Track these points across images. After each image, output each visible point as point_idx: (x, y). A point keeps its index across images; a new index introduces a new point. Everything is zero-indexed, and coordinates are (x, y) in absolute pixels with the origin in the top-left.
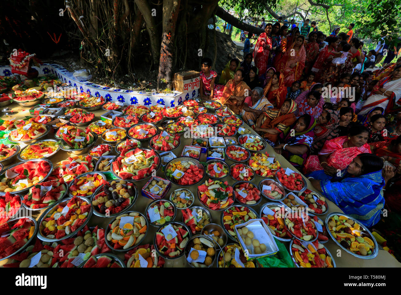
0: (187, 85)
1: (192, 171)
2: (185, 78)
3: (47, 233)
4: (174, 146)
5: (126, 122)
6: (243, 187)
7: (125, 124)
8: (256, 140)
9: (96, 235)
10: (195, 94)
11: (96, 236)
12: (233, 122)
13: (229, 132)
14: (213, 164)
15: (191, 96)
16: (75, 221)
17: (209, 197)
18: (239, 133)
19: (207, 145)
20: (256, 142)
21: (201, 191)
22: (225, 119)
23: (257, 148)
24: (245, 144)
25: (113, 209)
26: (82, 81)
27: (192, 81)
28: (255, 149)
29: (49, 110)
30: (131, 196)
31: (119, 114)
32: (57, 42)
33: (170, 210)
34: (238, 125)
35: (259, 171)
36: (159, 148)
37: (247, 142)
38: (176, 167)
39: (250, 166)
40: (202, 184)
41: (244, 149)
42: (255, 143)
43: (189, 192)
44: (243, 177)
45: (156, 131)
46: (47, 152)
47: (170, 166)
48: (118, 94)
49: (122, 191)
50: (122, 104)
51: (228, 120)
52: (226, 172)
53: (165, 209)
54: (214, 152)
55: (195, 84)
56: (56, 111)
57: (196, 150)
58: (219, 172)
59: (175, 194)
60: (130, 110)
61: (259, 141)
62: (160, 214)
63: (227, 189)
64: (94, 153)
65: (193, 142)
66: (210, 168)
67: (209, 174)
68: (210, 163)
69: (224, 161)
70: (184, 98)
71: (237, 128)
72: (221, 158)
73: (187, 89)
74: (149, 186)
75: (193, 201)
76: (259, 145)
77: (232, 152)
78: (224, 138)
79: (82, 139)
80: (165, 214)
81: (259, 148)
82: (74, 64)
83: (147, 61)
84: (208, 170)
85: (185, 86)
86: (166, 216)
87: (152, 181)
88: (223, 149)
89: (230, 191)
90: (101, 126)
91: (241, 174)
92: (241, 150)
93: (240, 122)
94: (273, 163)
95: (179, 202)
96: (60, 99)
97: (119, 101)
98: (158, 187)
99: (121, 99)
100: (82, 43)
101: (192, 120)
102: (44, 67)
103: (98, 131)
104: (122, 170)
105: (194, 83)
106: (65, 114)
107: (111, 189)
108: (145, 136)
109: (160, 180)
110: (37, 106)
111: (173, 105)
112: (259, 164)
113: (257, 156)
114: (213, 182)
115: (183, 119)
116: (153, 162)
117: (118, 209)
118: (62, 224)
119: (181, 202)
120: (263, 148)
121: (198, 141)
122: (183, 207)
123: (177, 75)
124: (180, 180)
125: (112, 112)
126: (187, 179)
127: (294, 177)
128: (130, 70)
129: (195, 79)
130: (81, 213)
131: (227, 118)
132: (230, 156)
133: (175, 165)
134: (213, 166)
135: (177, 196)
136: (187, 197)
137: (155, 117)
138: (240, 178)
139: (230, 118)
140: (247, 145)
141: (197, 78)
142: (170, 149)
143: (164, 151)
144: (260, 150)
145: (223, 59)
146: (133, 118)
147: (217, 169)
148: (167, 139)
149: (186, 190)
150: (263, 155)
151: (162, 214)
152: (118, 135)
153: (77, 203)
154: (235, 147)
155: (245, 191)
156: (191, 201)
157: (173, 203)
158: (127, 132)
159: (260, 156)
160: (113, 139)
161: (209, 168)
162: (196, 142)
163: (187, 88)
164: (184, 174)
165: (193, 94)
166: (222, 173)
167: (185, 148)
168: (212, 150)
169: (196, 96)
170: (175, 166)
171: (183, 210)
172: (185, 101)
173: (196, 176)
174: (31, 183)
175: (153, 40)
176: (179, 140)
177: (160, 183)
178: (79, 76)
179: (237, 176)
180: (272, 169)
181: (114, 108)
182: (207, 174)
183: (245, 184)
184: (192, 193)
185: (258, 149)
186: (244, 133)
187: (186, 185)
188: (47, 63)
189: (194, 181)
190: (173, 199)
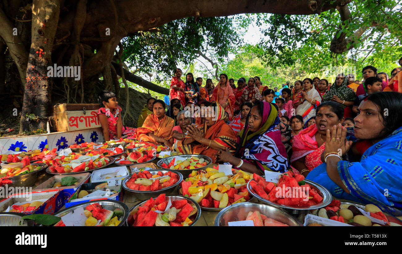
0: (76, 118)
2: (70, 107)
10: (96, 138)
15: (88, 139)
27: (85, 114)
55: (91, 119)
70: (71, 141)
73: (76, 125)
85: (70, 119)
105: (89, 117)
113: (197, 174)
123: (57, 106)
129: (91, 111)
150: (209, 169)
163: (75, 123)
165: (91, 137)
169: (98, 141)
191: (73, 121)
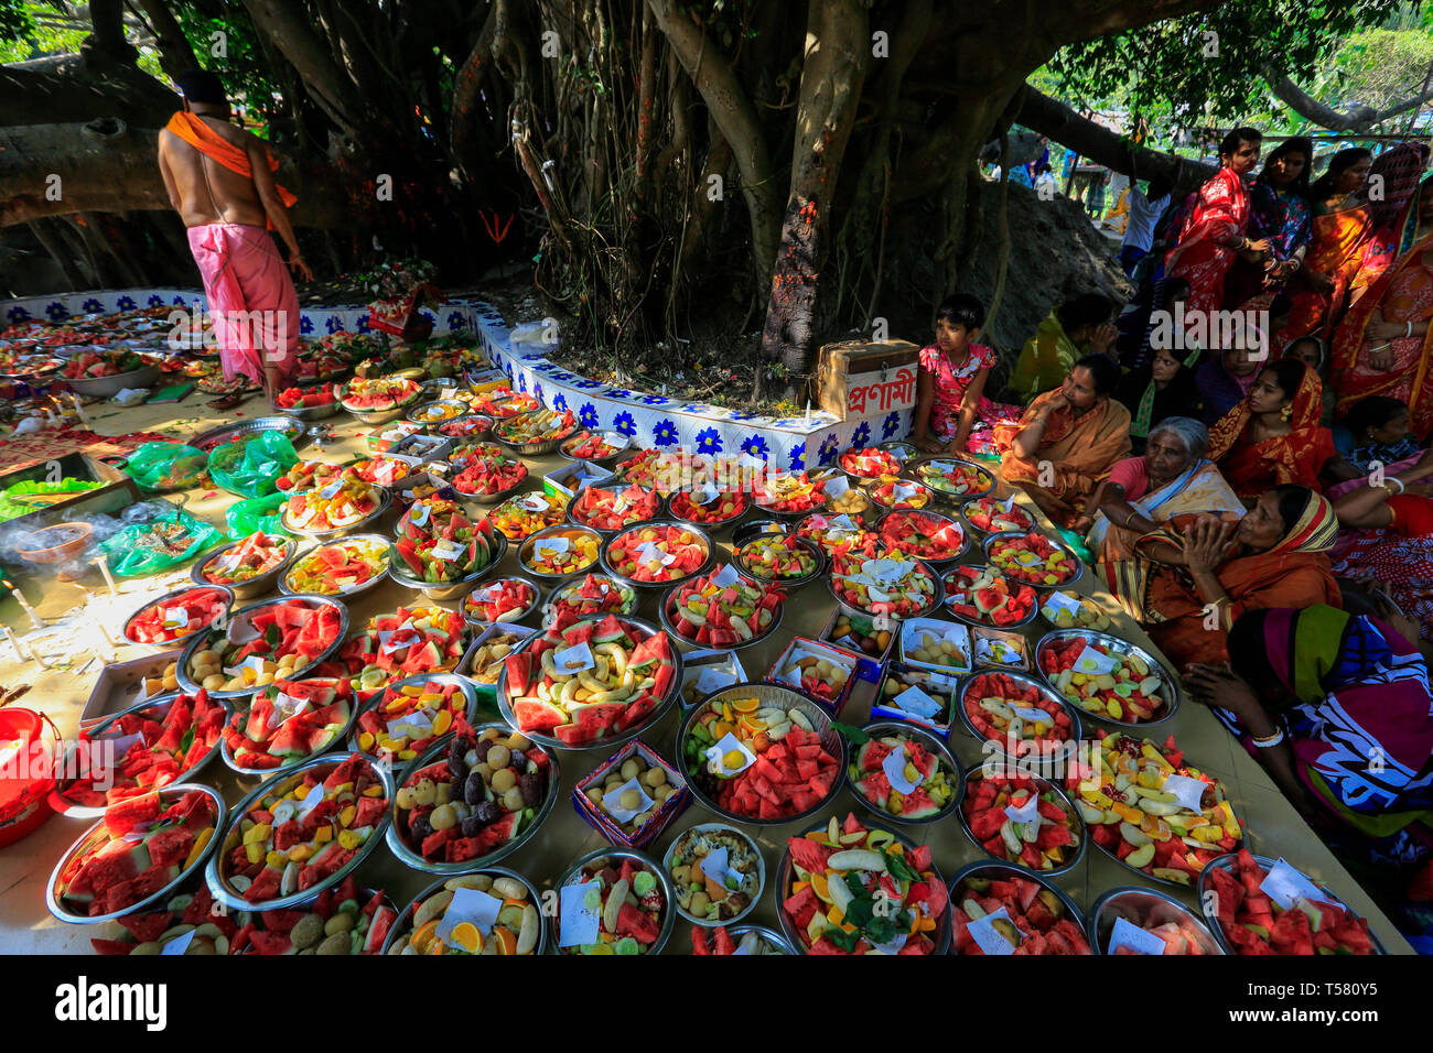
0: (863, 391)
1: (792, 758)
2: (856, 365)
3: (237, 866)
4: (752, 629)
5: (614, 510)
6: (1001, 898)
7: (611, 515)
8: (1125, 665)
9: (365, 926)
10: (896, 427)
11: (364, 934)
12: (1029, 561)
13: (1000, 607)
14: (888, 741)
15: (876, 433)
16: (325, 851)
17: (824, 908)
18: (1051, 618)
19: (890, 647)
20: (1125, 673)
21: (799, 863)
22: (998, 544)
23: (1123, 704)
24: (1066, 674)
25: (449, 842)
26: (528, 357)
27: (884, 377)
28: (1114, 709)
29: (416, 441)
30: (527, 805)
31: (603, 474)
32: (498, 240)
33: (649, 912)
34: (1051, 580)
35: (1114, 830)
36: (691, 632)
37: (1077, 666)
38: (735, 722)
39: (1069, 792)
40: (814, 828)
41: (1056, 699)
42: (1118, 680)
43: (751, 850)
44: (1022, 841)
45: (704, 558)
46: (354, 578)
47: (711, 711)
48: (619, 408)
49: (502, 779)
50: (622, 443)
51: (1006, 552)
52: (940, 793)
53: (626, 904)
54: (910, 686)
55: (894, 390)
56: (433, 445)
57: (837, 664)
58: (909, 789)
59: (689, 845)
60: (641, 466)
61: (1144, 671)
62: (602, 919)
63: (917, 893)
64: (477, 604)
65: (836, 626)
66: (875, 755)
67: (860, 787)
68: (876, 735)
69: (944, 738)
70: (844, 441)
71: (1043, 592)
72: (931, 722)
73: (862, 408)
74: (609, 779)
75: (756, 900)
76: (1136, 694)
77: (989, 705)
78: (970, 628)
79: (455, 549)
80: (621, 928)
81: (1133, 707)
82: (529, 302)
83: (739, 298)
84: (861, 766)
85: (852, 395)
86: (624, 934)
87: (623, 761)
88: (953, 682)
89: (932, 903)
90: (533, 512)
91: (1014, 824)
92: (1037, 701)
93: (1062, 569)
94: (1196, 806)
95: (694, 886)
96: (455, 409)
97: (620, 430)
98: (640, 795)
99: (624, 425)
100: (542, 243)
101: (856, 533)
102: (451, 310)
103: (521, 529)
104: (532, 692)
105: (890, 385)
106: (452, 457)
107: (471, 757)
108: (659, 572)
109: (657, 766)
110: (392, 424)
111: (797, 465)
112: (1118, 793)
113: (1116, 748)
114: (861, 835)
115: (821, 523)
116: (650, 680)
117: (465, 846)
118: (285, 849)
119: (703, 886)
120: (1159, 713)
121: (856, 626)
122: (705, 916)
123: (827, 351)
124: (729, 783)
125: (585, 467)
126: (760, 788)
127: (1317, 927)
128: (672, 326)
129: (897, 369)
130: (351, 827)
131: (1007, 541)
132: (977, 720)
133: (734, 712)
134: (888, 750)
135: (698, 857)
136: (733, 872)
137: (718, 502)
138: (1003, 844)
139: (1020, 544)
140: (1079, 680)
141: (908, 367)
142: (730, 643)
143: (707, 642)
144: (1141, 721)
145: (1042, 294)
146: (642, 495)
147: (899, 772)
148: (728, 596)
149: (740, 839)
150: (1150, 752)
151: (610, 925)
152: (573, 552)
153: (355, 782)
154: (1013, 681)
155: (1007, 930)
156: (744, 899)
157: (672, 882)
158: (603, 549)
159: (1132, 753)
160: (553, 566)
161: (872, 756)
162: (847, 629)
163: (859, 402)
164: (752, 758)
165: (885, 426)
166: (920, 796)
167: (796, 646)
168: (905, 677)
169: (898, 434)
170: (728, 717)
171: (701, 928)
172: (848, 452)
173: (802, 782)
174: (270, 674)
175: (760, 226)
176: (776, 611)
177: (651, 777)
178: (524, 342)
179: (992, 829)
180: (1186, 841)
181: (594, 452)
182: (849, 785)
183: (1020, 883)
184: (761, 859)
185: (1127, 715)
186: (1069, 623)
187: (749, 815)
188: (463, 298)
189: (787, 805)
190: (675, 862)
191: (857, 398)
